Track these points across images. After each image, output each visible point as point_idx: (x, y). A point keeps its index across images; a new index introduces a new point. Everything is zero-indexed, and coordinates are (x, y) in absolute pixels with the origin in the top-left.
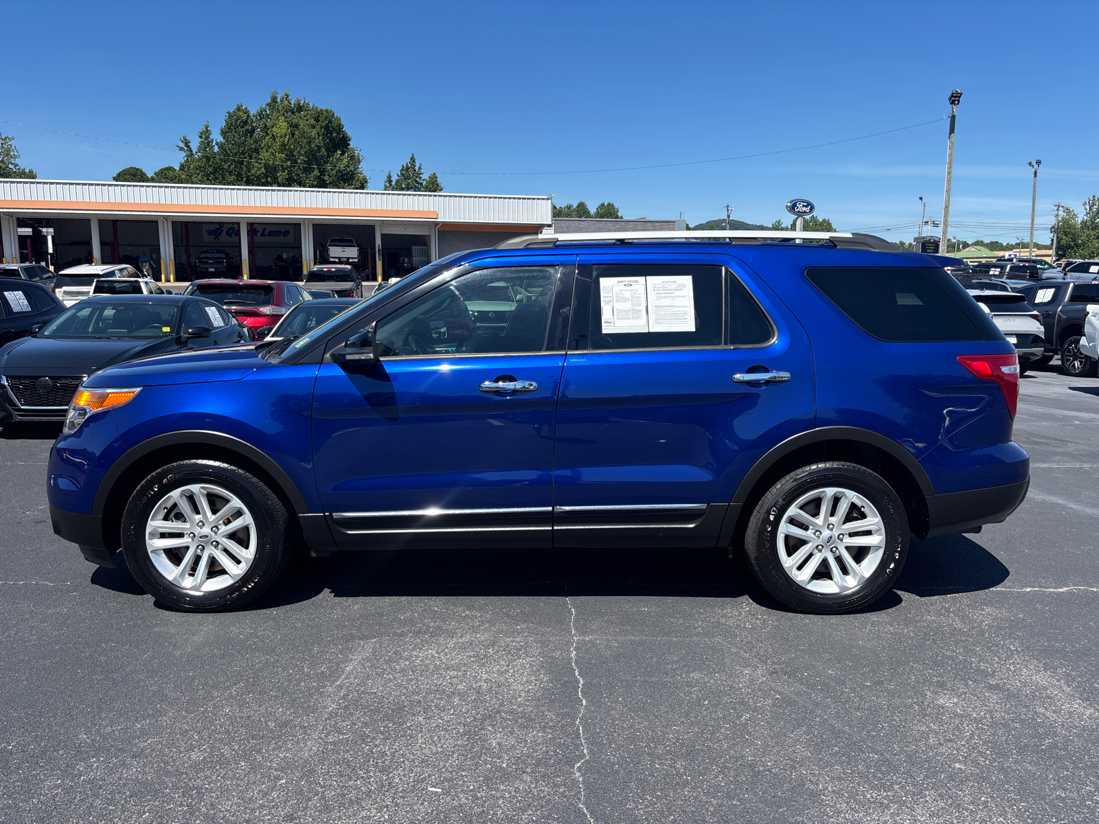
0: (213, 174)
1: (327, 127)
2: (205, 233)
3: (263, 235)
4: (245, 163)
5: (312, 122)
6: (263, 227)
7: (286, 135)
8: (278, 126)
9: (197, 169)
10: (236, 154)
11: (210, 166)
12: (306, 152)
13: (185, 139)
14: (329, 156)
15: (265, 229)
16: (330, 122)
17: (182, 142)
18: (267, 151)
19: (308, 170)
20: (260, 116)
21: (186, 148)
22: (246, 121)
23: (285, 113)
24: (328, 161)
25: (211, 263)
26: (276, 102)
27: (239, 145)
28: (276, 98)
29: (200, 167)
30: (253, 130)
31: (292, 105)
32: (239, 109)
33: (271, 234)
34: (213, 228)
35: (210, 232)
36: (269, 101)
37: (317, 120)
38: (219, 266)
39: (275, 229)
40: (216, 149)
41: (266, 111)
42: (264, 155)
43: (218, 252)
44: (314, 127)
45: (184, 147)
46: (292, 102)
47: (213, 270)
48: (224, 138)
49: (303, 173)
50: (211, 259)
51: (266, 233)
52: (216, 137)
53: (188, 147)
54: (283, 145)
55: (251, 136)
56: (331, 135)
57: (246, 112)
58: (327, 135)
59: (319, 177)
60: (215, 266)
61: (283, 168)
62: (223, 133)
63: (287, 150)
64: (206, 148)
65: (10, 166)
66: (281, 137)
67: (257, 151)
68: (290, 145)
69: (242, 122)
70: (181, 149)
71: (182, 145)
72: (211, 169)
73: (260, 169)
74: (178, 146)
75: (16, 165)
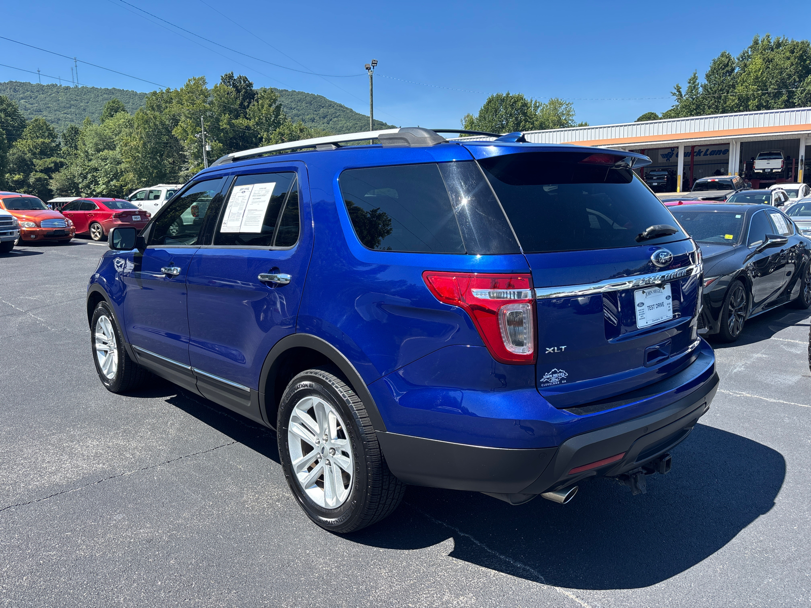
0: (696, 110)
1: (801, 56)
2: (660, 157)
3: (705, 154)
4: (723, 98)
5: (788, 54)
6: (707, 148)
7: (760, 70)
8: (754, 64)
9: (684, 108)
10: (715, 92)
11: (694, 104)
12: (777, 81)
13: (677, 86)
14: (800, 81)
15: (708, 150)
16: (805, 51)
17: (675, 88)
18: (742, 85)
19: (777, 95)
20: (742, 57)
21: (677, 93)
22: (728, 63)
23: (763, 52)
24: (799, 86)
25: (655, 179)
26: (757, 44)
27: (718, 84)
28: (758, 40)
29: (686, 106)
30: (733, 70)
31: (772, 44)
32: (722, 56)
33: (713, 153)
34: (666, 152)
35: (663, 156)
36: (752, 44)
37: (792, 52)
38: (661, 181)
39: (716, 148)
40: (701, 90)
41: (748, 53)
42: (740, 88)
43: (663, 170)
44: (789, 58)
45: (676, 92)
46: (772, 41)
47: (656, 184)
48: (707, 80)
49: (772, 99)
50: (655, 176)
51: (708, 153)
52: (702, 80)
53: (679, 92)
54: (757, 78)
55: (730, 75)
56: (804, 63)
57: (729, 57)
58: (800, 63)
59: (787, 101)
60: (658, 181)
61: (754, 98)
62: (708, 76)
63: (760, 82)
64: (692, 90)
65: (569, 122)
66: (755, 72)
67: (734, 87)
68: (763, 78)
69: (724, 65)
70: (674, 94)
71: (675, 91)
72: (694, 107)
73: (733, 101)
74: (672, 93)
75: (573, 121)
